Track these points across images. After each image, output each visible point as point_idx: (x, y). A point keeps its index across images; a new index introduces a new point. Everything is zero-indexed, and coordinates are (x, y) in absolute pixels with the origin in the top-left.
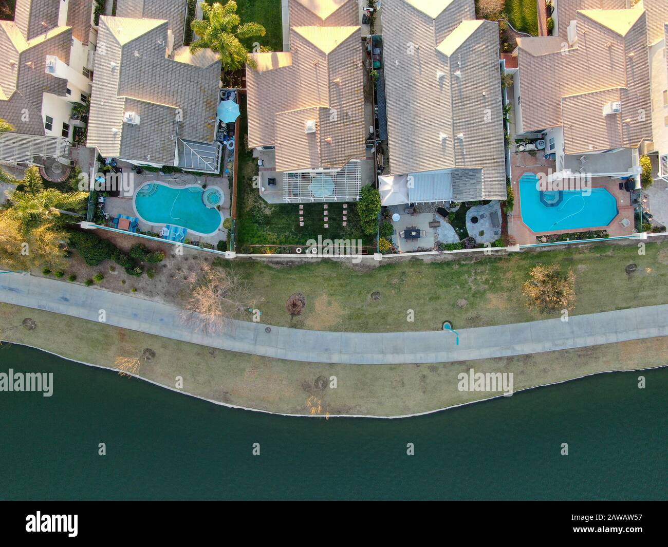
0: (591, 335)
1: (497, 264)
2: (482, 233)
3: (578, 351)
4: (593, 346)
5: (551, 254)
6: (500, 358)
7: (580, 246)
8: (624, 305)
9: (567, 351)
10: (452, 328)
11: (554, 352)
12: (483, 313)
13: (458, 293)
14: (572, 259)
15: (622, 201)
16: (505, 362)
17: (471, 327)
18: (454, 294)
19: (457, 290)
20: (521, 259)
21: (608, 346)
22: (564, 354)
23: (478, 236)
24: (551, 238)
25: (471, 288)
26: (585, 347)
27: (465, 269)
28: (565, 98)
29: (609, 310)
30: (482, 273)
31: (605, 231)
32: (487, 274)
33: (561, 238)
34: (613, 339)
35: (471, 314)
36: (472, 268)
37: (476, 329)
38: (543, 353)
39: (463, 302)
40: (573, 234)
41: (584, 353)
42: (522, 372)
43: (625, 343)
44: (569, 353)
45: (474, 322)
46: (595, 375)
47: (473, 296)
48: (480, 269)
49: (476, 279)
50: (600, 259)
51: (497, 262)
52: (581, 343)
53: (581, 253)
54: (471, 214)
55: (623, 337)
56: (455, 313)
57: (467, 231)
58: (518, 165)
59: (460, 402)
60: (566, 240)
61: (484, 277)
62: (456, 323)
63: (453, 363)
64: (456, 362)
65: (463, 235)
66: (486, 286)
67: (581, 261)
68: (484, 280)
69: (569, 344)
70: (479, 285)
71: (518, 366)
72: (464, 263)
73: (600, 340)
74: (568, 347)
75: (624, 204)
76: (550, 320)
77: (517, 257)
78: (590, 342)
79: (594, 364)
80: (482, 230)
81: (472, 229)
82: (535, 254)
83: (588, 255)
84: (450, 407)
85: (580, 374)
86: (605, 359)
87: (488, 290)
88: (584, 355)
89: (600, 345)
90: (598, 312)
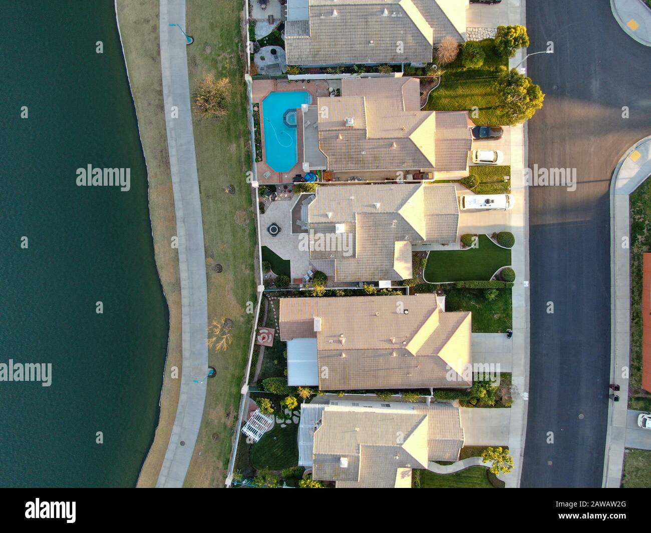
0: (178, 161)
1: (237, 74)
2: (263, 59)
3: (165, 150)
4: (169, 162)
5: (245, 119)
6: (161, 85)
7: (250, 142)
8: (202, 188)
9: (166, 140)
10: (187, 45)
11: (166, 129)
12: (199, 68)
13: (216, 46)
14: (240, 138)
15: (286, 176)
16: (158, 89)
17: (188, 60)
18: (215, 43)
19: (219, 45)
20: (241, 94)
21: (169, 175)
22: (163, 138)
23: (261, 55)
24: (256, 115)
25: (219, 56)
26: (169, 156)
27: (235, 48)
28: (363, 98)
29: (198, 175)
30: (231, 63)
31: (262, 160)
32: (230, 68)
33: (257, 123)
34: (175, 179)
35: (199, 60)
36: (235, 54)
37: (186, 64)
38: (164, 121)
39: (208, 51)
40: (260, 134)
41: (164, 156)
42: (150, 104)
43: (171, 189)
44: (164, 142)
45: (192, 62)
46: (146, 167)
47: (213, 59)
48: (234, 61)
49: (226, 59)
50: (240, 162)
51: (239, 73)
52: (172, 152)
53: (245, 144)
54: (279, 50)
55: (176, 188)
56: (199, 46)
57: (265, 46)
58: (318, 90)
59: (126, 53)
60: (255, 128)
61: (227, 66)
62: (191, 47)
63: (158, 45)
64: (159, 48)
65: (262, 43)
66: (221, 69)
67: (239, 146)
68: (226, 66)
69: (171, 143)
70: (222, 62)
71: (155, 100)
72: (239, 46)
73: (174, 169)
74: (169, 141)
75: (283, 178)
76: (192, 126)
77: (243, 90)
78: (173, 160)
79: (155, 165)
80: (266, 59)
81: (266, 50)
82: (245, 105)
83: (243, 151)
84: (122, 45)
85: (147, 154)
86: (158, 173)
87: (218, 71)
88: (162, 155)
89: (170, 168)
90: (197, 166)
